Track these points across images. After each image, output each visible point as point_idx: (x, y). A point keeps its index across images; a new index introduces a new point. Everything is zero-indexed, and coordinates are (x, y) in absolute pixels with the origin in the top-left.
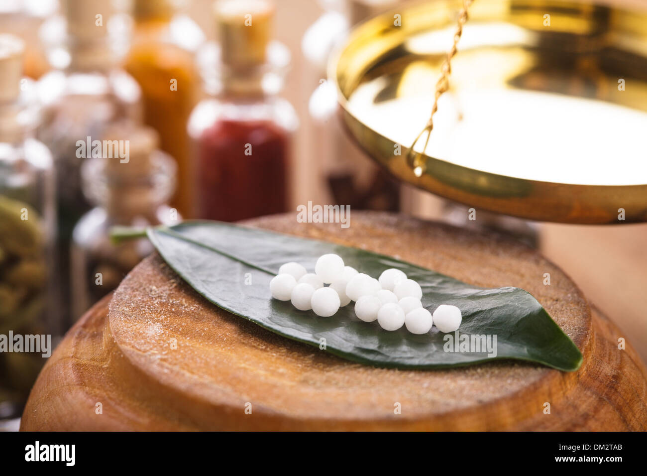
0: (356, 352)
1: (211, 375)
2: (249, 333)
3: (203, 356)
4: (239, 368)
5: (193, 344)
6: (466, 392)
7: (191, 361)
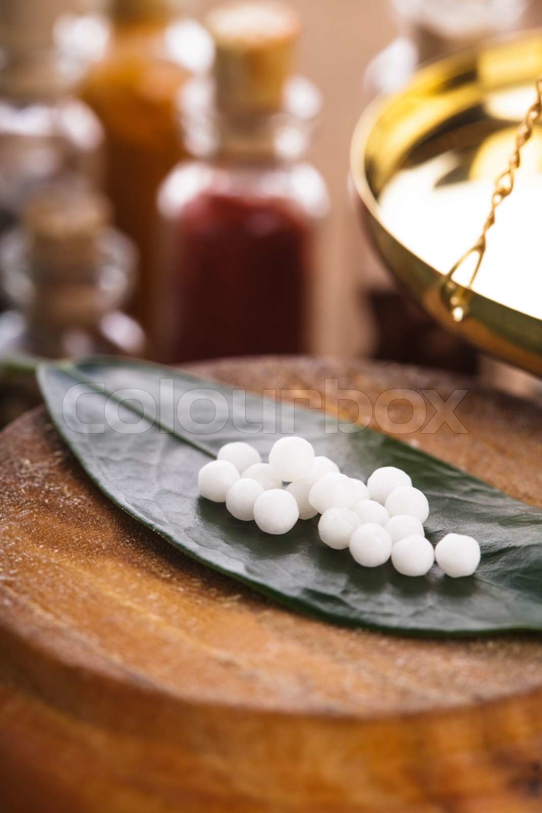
0: (304, 597)
1: (74, 616)
2: (153, 550)
3: (70, 583)
4: (120, 608)
5: (61, 560)
6: (460, 680)
7: (50, 589)
